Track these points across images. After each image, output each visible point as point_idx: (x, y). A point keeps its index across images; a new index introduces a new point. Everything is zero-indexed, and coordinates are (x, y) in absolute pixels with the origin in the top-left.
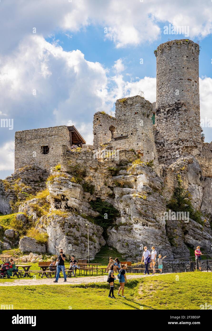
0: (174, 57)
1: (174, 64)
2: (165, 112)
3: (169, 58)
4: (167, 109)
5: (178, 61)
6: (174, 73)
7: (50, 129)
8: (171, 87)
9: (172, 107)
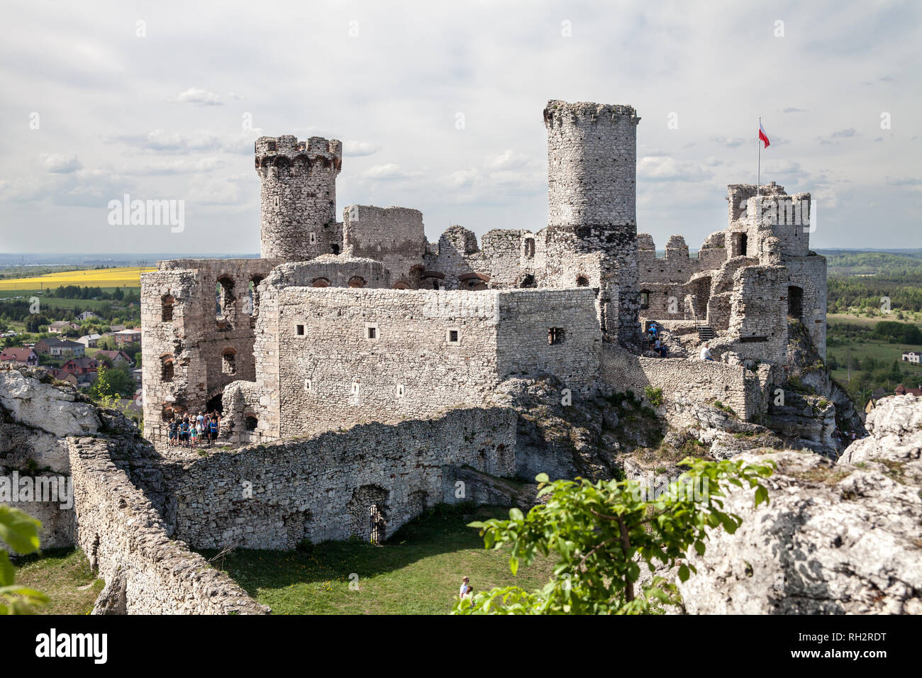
0: (623, 138)
1: (623, 151)
2: (603, 238)
3: (612, 138)
4: (607, 233)
5: (629, 148)
6: (623, 168)
7: (567, 293)
8: (618, 193)
9: (618, 230)
